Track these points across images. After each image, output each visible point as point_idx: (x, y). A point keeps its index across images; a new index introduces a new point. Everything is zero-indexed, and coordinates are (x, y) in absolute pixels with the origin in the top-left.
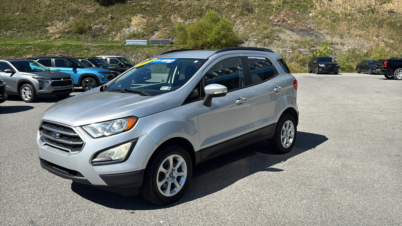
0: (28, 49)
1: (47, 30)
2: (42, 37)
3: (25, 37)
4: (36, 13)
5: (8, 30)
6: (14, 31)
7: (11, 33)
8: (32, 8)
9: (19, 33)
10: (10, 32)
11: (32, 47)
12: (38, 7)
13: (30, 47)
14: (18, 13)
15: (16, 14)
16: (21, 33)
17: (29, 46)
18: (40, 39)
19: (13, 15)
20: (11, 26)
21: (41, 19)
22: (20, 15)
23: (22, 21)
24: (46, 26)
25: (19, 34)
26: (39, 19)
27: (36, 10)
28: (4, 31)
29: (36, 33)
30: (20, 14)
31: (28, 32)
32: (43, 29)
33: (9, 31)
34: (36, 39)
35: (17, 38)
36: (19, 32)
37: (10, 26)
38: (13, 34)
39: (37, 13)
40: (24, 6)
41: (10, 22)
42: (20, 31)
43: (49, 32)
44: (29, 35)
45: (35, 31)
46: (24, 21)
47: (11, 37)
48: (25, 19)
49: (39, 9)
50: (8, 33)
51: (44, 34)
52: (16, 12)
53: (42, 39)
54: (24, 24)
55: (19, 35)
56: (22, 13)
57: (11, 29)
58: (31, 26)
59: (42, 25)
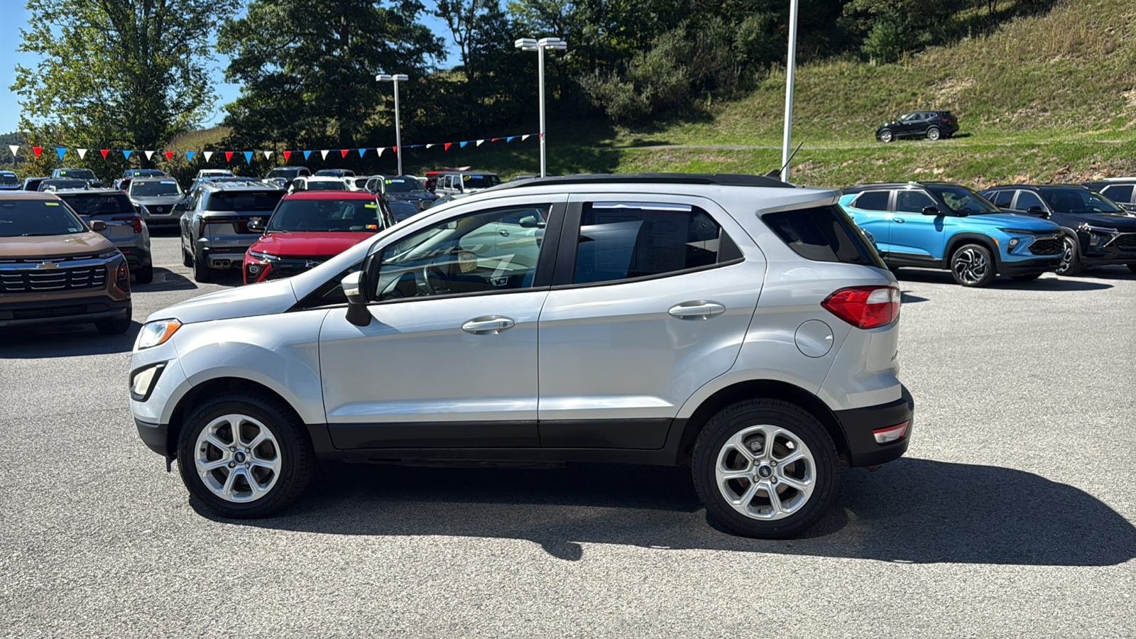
0: (1026, 158)
1: (1126, 99)
2: (1102, 120)
3: (1057, 121)
4: (1108, 53)
5: (1018, 106)
6: (1032, 108)
7: (1022, 115)
8: (1100, 38)
9: (1044, 114)
10: (1021, 113)
11: (1038, 152)
12: (1120, 32)
13: (1033, 153)
14: (1057, 59)
15: (1052, 62)
16: (1048, 114)
17: (1032, 151)
18: (1095, 128)
19: (1044, 65)
20: (1029, 95)
21: (1116, 69)
22: (1061, 62)
23: (1063, 79)
24: (1124, 87)
25: (1043, 116)
26: (1110, 69)
27: (1109, 45)
28: (1006, 112)
29: (1091, 110)
30: (1063, 59)
31: (1069, 108)
32: (1114, 97)
33: (1020, 110)
34: (1083, 128)
35: (1033, 128)
36: (1045, 110)
37: (1026, 94)
38: (1028, 116)
39: (1112, 51)
40: (1080, 37)
41: (1028, 85)
42: (1048, 108)
43: (1128, 106)
44: (1069, 117)
45: (1090, 104)
46: (1066, 79)
47: (1020, 126)
48: (1071, 73)
49: (1121, 40)
50: (1015, 115)
51: (1111, 111)
52: (1054, 56)
53: (1100, 128)
54: (1064, 87)
55: (1041, 119)
56: (1068, 58)
57: (1024, 105)
58: (1081, 92)
59: (1113, 87)
